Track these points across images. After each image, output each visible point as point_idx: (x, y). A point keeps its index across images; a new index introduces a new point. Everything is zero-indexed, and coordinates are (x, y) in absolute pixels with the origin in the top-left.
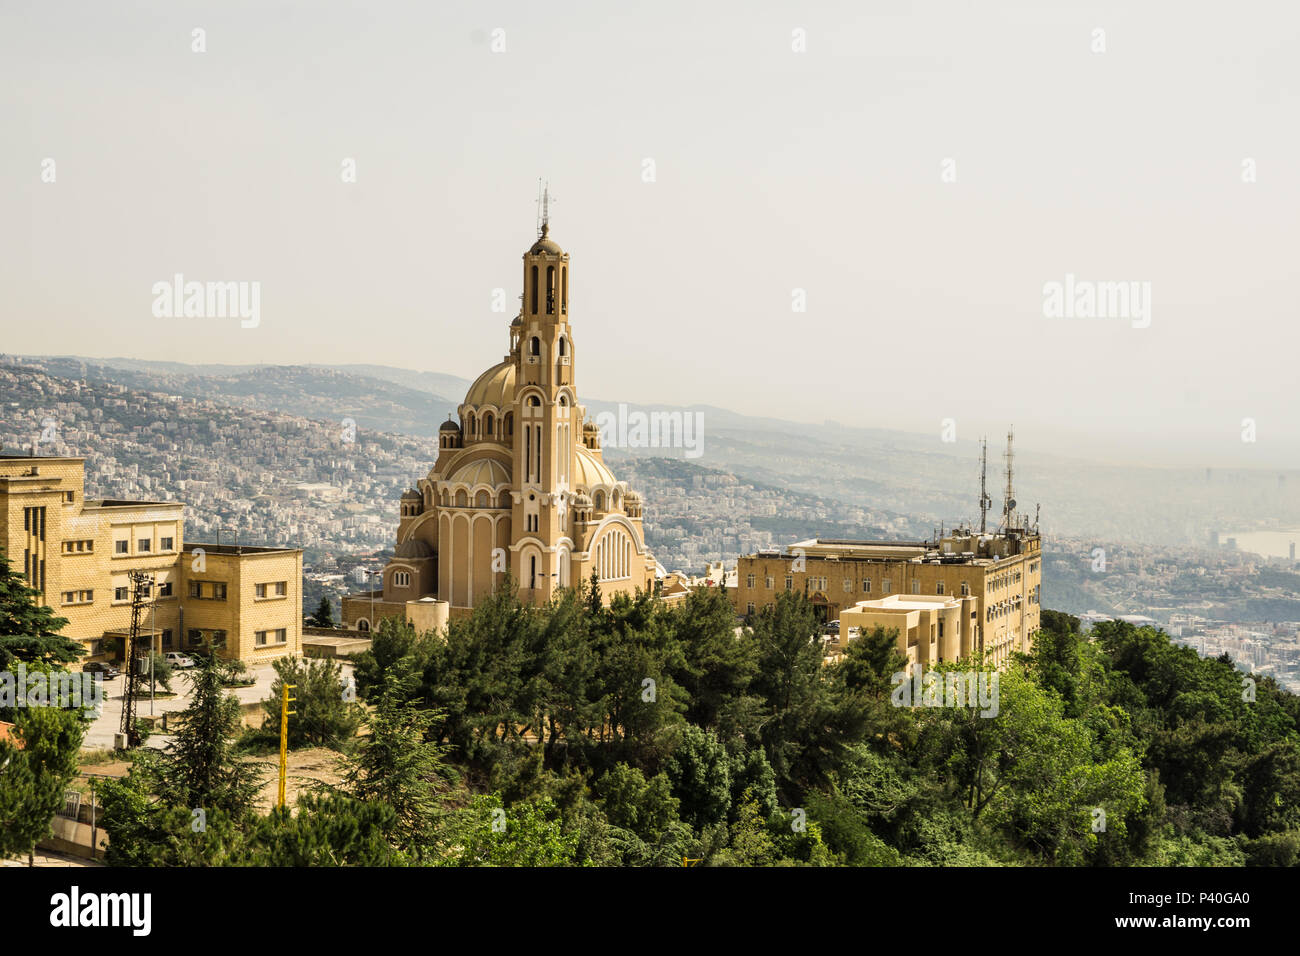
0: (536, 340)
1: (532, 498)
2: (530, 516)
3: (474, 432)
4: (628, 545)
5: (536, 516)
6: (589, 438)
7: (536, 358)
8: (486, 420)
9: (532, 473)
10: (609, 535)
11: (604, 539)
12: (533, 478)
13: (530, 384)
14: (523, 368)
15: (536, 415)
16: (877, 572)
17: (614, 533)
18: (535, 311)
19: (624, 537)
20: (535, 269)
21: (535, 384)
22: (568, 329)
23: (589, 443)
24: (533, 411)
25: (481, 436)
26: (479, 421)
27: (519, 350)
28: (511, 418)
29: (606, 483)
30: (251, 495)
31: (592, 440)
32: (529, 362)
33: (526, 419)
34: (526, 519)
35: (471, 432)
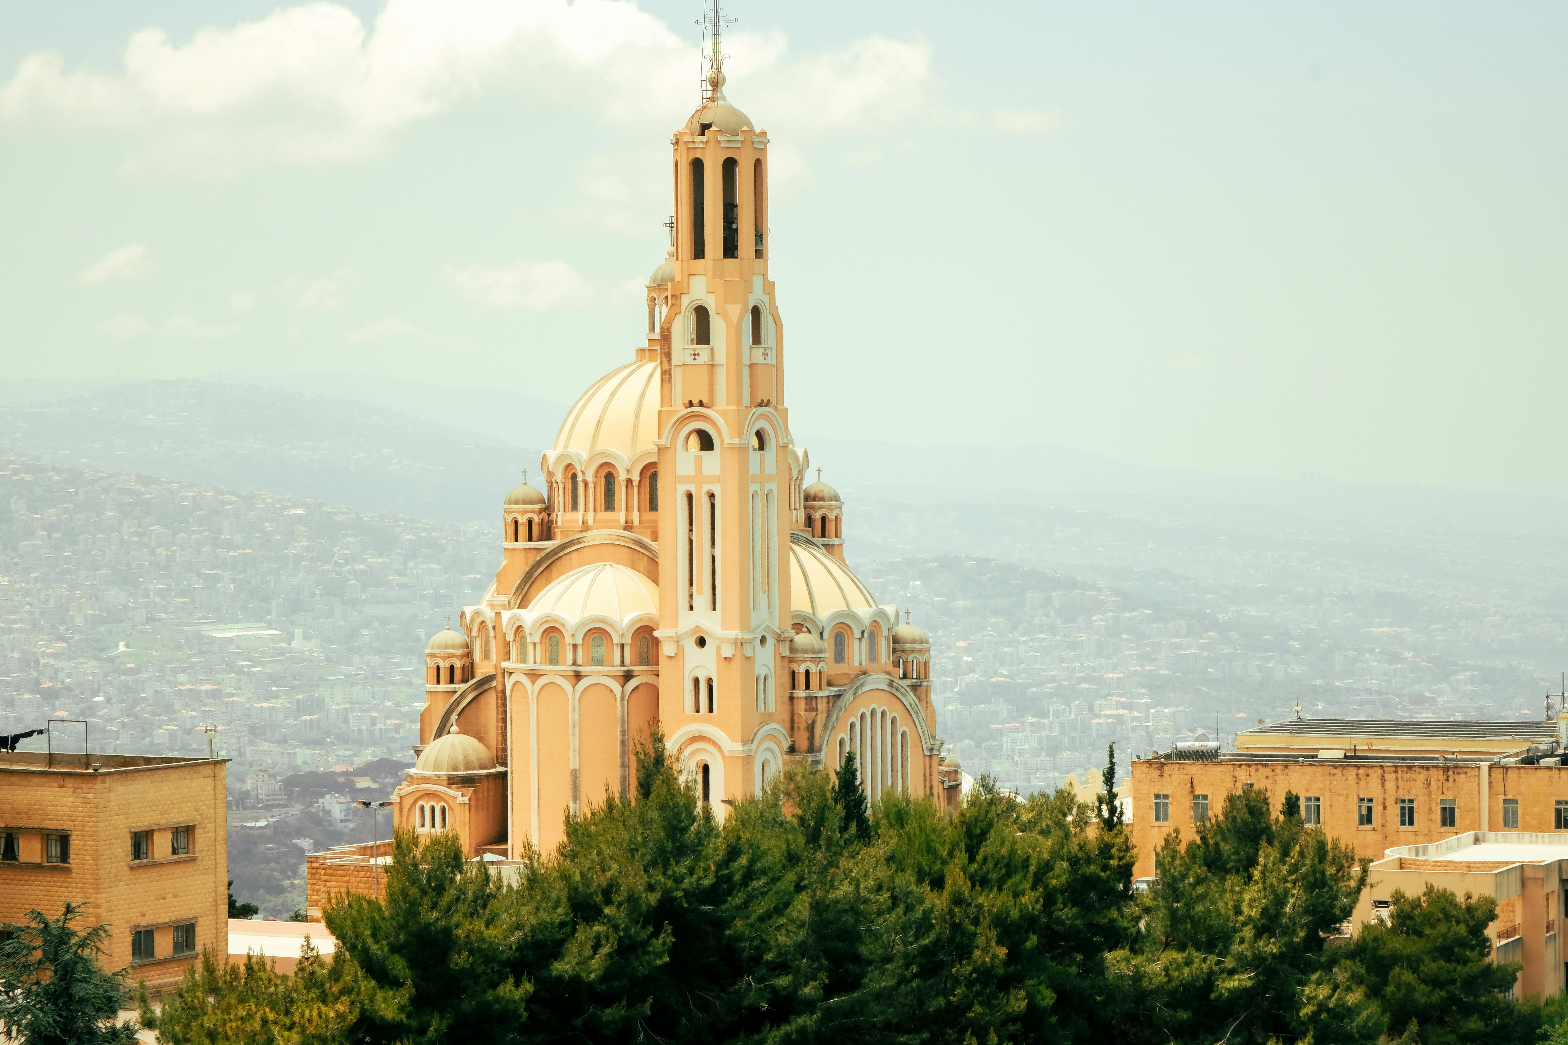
0: (702, 314)
1: (701, 642)
2: (697, 681)
3: (575, 507)
4: (904, 735)
5: (710, 681)
6: (817, 516)
7: (703, 350)
8: (602, 482)
9: (700, 593)
10: (863, 717)
11: (852, 726)
12: (702, 600)
13: (691, 404)
14: (677, 374)
15: (706, 471)
16: (1428, 784)
17: (873, 712)
18: (699, 252)
19: (894, 721)
20: (697, 166)
21: (701, 404)
22: (769, 288)
23: (818, 525)
24: (698, 462)
25: (591, 513)
26: (586, 484)
27: (666, 336)
28: (654, 477)
29: (854, 609)
30: (102, 650)
31: (824, 519)
32: (689, 360)
33: (686, 479)
34: (689, 686)
35: (569, 504)
